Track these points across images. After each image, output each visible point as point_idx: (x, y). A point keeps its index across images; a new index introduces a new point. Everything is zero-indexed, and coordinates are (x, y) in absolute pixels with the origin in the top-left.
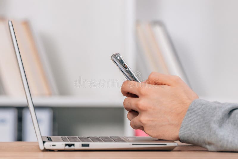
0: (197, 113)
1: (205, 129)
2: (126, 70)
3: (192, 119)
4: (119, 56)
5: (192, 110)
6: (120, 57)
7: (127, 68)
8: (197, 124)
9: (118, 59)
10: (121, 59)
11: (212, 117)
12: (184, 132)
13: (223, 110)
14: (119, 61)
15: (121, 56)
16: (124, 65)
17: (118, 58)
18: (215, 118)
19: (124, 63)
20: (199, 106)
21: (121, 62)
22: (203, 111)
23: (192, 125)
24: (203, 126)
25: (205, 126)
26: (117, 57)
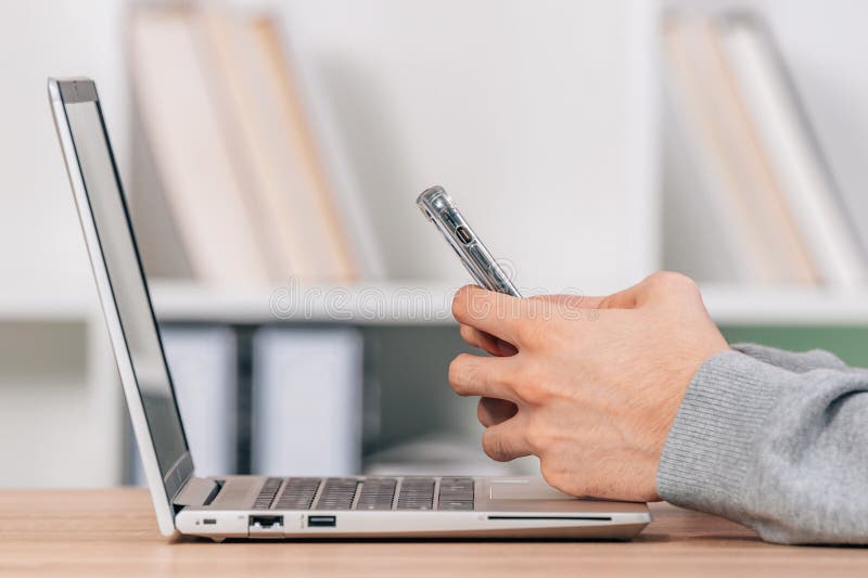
0: (718, 408)
1: (744, 468)
2: (468, 249)
3: (699, 430)
4: (441, 198)
5: (699, 396)
6: (445, 203)
7: (468, 241)
8: (714, 450)
9: (439, 210)
10: (449, 209)
11: (767, 423)
12: (671, 477)
13: (806, 400)
14: (443, 215)
15: (449, 199)
16: (460, 228)
17: (439, 204)
18: (776, 432)
19: (459, 223)
20: (724, 383)
21: (450, 218)
22: (738, 400)
23: (699, 451)
24: (738, 456)
25: (744, 457)
26: (435, 201)
